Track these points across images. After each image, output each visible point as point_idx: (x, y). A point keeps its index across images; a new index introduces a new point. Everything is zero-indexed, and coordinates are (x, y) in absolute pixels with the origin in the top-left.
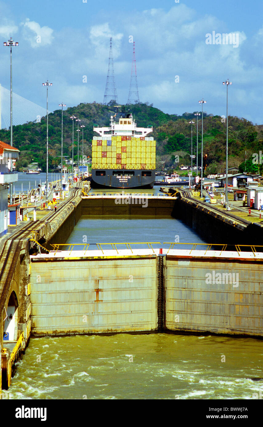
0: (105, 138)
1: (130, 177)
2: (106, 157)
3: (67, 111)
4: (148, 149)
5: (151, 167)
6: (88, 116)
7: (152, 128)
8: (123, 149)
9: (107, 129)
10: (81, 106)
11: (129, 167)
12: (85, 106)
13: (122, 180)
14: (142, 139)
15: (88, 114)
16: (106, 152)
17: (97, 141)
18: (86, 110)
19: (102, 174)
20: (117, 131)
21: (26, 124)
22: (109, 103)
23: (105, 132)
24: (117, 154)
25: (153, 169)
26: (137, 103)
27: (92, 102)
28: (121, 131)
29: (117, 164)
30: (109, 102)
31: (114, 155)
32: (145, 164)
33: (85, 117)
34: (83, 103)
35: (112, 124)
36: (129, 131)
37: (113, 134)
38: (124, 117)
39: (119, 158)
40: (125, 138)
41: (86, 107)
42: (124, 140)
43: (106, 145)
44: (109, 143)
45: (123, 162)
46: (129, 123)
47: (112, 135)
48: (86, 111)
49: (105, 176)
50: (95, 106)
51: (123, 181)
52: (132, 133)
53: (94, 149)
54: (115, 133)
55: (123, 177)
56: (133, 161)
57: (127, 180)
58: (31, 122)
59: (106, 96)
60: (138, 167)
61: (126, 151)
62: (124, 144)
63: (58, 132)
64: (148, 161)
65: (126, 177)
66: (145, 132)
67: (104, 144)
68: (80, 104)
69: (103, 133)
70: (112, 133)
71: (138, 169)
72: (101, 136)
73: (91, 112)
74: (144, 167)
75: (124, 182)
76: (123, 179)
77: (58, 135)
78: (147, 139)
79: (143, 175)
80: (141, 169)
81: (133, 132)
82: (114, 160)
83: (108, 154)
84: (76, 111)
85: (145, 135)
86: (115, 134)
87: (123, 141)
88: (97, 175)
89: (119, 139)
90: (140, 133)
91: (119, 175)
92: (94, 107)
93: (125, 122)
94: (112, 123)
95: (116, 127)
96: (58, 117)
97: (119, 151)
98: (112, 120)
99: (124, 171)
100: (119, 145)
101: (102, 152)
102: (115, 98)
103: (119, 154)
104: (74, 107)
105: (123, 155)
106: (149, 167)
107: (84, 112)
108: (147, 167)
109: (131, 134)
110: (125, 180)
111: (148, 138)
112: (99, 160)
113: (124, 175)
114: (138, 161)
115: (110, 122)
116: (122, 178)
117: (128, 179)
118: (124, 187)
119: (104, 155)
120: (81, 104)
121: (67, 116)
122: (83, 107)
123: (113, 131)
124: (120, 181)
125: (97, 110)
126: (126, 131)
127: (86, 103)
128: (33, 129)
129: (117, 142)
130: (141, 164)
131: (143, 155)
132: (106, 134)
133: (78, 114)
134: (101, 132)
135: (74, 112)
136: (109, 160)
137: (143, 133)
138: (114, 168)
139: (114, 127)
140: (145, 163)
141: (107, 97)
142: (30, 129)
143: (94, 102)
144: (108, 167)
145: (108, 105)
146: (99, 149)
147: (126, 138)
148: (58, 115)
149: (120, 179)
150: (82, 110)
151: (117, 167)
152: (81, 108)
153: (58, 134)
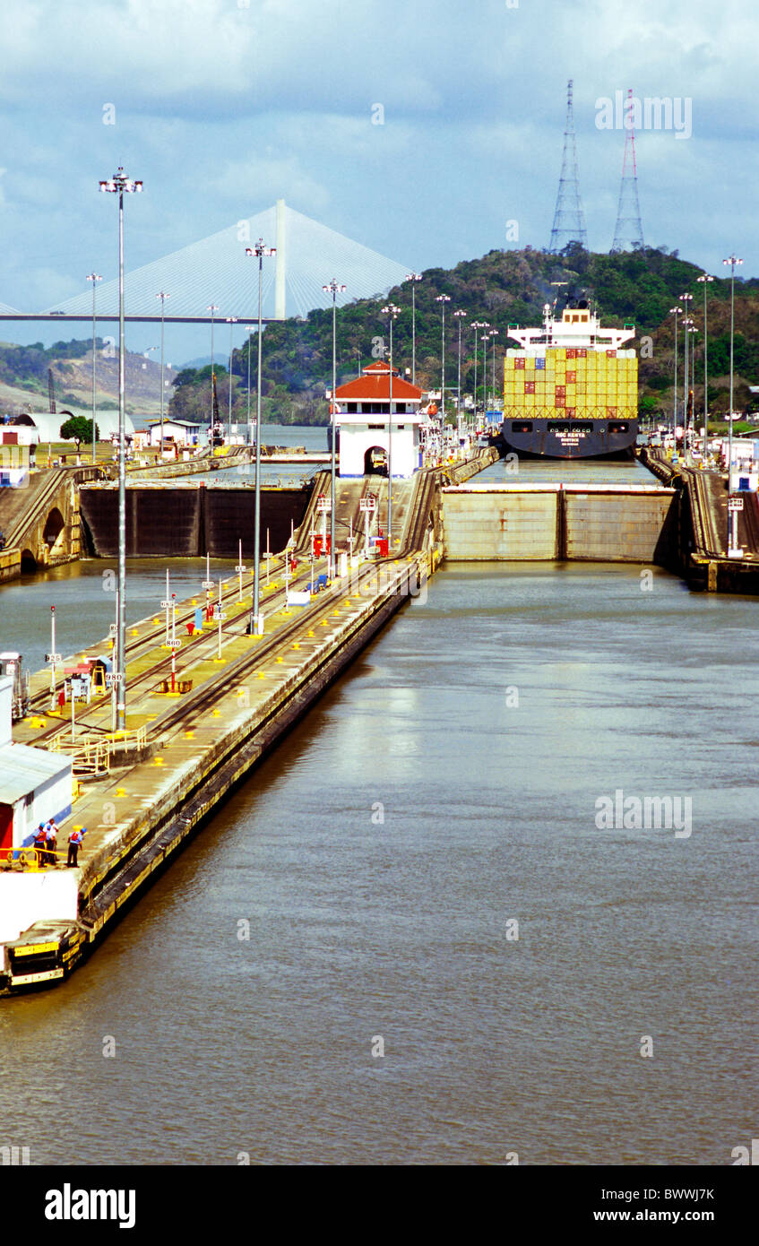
0: (532, 351)
1: (583, 436)
2: (532, 392)
3: (457, 271)
4: (622, 377)
5: (629, 413)
6: (509, 283)
7: (634, 330)
8: (570, 376)
9: (537, 332)
10: (494, 256)
11: (580, 414)
12: (503, 258)
13: (567, 440)
14: (610, 354)
15: (511, 278)
16: (534, 383)
17: (516, 359)
18: (504, 268)
19: (525, 430)
20: (558, 336)
21: (352, 305)
22: (565, 249)
23: (531, 339)
24: (557, 386)
25: (632, 417)
26: (638, 248)
27: (522, 248)
28: (566, 336)
29: (556, 407)
30: (565, 246)
31: (551, 389)
32: (616, 407)
33: (502, 288)
34: (496, 251)
35: (547, 322)
36: (584, 336)
37: (550, 343)
38: (572, 308)
39: (560, 395)
40: (572, 353)
41: (504, 262)
42: (572, 357)
43: (533, 368)
44: (540, 364)
45: (569, 402)
46: (584, 319)
47: (548, 345)
48: (505, 271)
49: (531, 434)
50: (526, 257)
51: (569, 444)
52: (590, 341)
53: (507, 376)
54: (553, 341)
55: (569, 435)
56: (591, 401)
57: (577, 440)
58: (364, 300)
59: (556, 231)
60: (601, 414)
61: (575, 379)
62: (572, 364)
63: (432, 326)
64: (621, 402)
65: (576, 435)
66: (619, 339)
67: (530, 365)
68: (488, 252)
69: (528, 340)
70: (547, 341)
71: (601, 417)
72: (524, 348)
73: (518, 273)
74: (614, 413)
75: (572, 444)
76: (571, 438)
77: (433, 334)
78: (622, 354)
79: (611, 430)
80: (608, 418)
81: (592, 338)
82: (551, 400)
83: (538, 388)
84: (478, 273)
85: (619, 344)
86: (553, 344)
87: (569, 360)
88: (514, 431)
89: (562, 355)
90: (608, 340)
91: (561, 431)
92: (525, 260)
93: (576, 318)
94: (547, 318)
95: (556, 328)
96: (432, 288)
97: (561, 381)
98: (547, 314)
99: (570, 421)
100: (561, 367)
101: (525, 382)
102: (581, 236)
103: (561, 386)
104: (473, 261)
105: (570, 389)
106: (623, 414)
107: (501, 274)
108: (619, 414)
109: (587, 342)
110: (573, 440)
111: (623, 351)
112: (520, 400)
113: (570, 431)
114: (601, 400)
115: (544, 317)
116: (567, 437)
117: (580, 439)
118: (570, 456)
119: (530, 388)
120: (492, 252)
121: (457, 286)
122: (496, 260)
123: (550, 338)
124: (563, 444)
125: (532, 268)
126: (577, 336)
127: (506, 251)
128: (370, 317)
129: (557, 361)
130: (607, 407)
131: (611, 389)
132: (533, 343)
133: (484, 278)
134: (524, 339)
135: (475, 275)
136: (539, 400)
137: (614, 340)
138: (550, 417)
139: (551, 328)
140: (614, 405)
141: (559, 233)
142: (363, 318)
143: (528, 246)
144: (537, 413)
145: (561, 255)
146: (520, 376)
147: (577, 353)
148: (432, 282)
149: (562, 440)
150: (495, 269)
151: (557, 413)
152: (493, 264)
153: (434, 331)
